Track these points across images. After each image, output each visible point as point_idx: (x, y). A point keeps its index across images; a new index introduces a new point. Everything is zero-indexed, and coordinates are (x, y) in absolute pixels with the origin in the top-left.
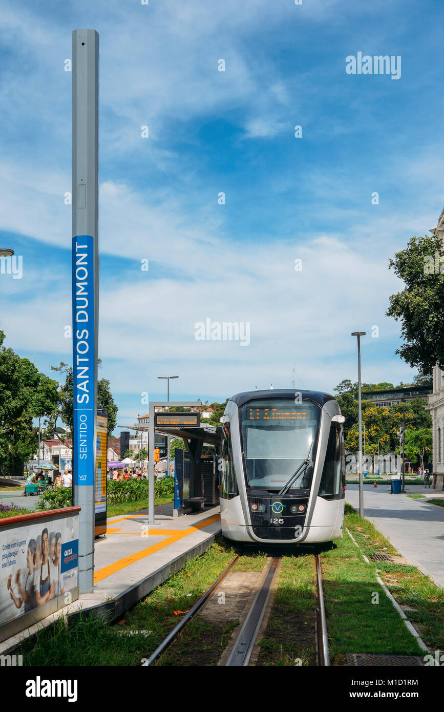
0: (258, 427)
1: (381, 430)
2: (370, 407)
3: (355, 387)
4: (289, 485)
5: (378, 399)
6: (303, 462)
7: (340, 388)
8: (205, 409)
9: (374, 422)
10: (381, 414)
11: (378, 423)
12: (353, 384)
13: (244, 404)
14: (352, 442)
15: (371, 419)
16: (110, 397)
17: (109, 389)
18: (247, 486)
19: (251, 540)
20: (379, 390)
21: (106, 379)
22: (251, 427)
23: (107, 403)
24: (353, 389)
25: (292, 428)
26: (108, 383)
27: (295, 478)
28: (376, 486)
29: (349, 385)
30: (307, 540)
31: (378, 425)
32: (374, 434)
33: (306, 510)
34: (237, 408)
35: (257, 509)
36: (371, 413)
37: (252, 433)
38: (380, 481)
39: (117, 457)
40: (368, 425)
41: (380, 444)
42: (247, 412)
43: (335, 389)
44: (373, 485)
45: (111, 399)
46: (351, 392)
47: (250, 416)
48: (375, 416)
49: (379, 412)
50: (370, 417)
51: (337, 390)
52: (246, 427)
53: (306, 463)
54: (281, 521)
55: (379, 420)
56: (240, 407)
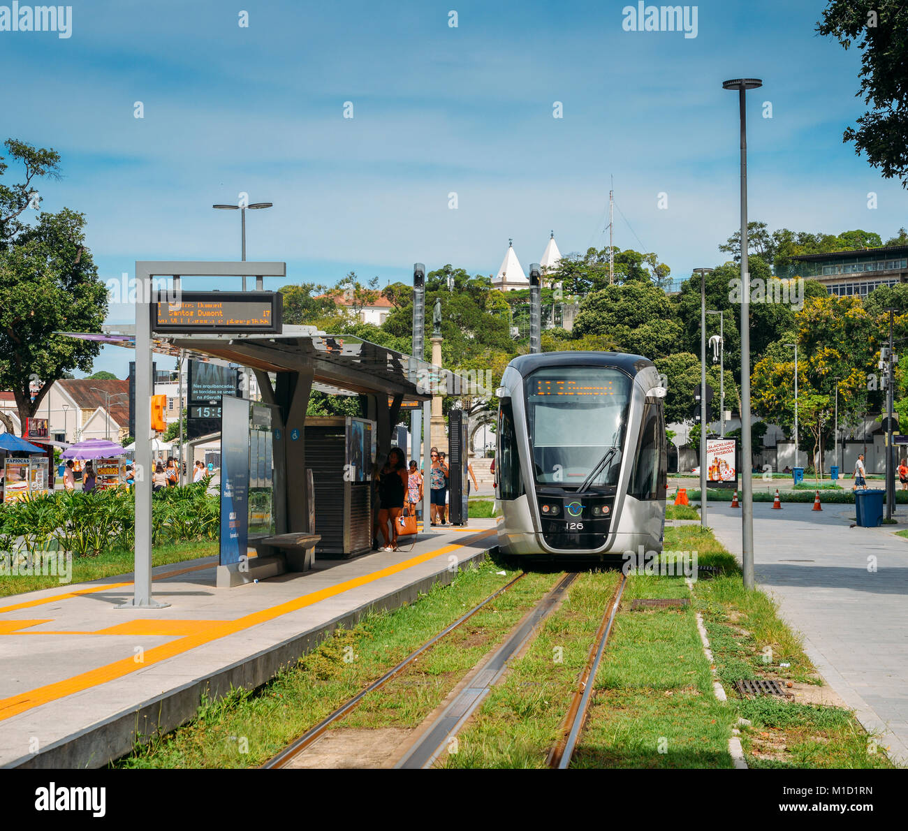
0: (550, 405)
1: (844, 356)
2: (817, 295)
3: (777, 244)
4: (590, 480)
5: (839, 274)
6: (607, 451)
7: (737, 245)
8: (365, 299)
9: (825, 336)
10: (842, 314)
11: (836, 339)
12: (770, 233)
13: (531, 373)
14: (765, 390)
15: (816, 327)
16: (85, 262)
17: (82, 238)
18: (536, 482)
19: (541, 552)
20: (841, 250)
21: (74, 209)
22: (540, 404)
23: (77, 277)
24: (771, 247)
25: (595, 405)
26: (81, 222)
27: (597, 471)
28: (818, 508)
29: (761, 236)
30: (612, 551)
31: (834, 345)
32: (823, 368)
33: (611, 511)
34: (521, 378)
35: (550, 511)
36: (815, 312)
37: (540, 411)
38: (832, 495)
39: (121, 434)
40: (809, 345)
41: (840, 395)
42: (534, 383)
43: (723, 248)
44: (812, 506)
45: (89, 265)
46: (763, 256)
47: (538, 391)
48: (827, 320)
49: (838, 310)
50: (815, 323)
51: (729, 249)
52: (534, 404)
53: (612, 452)
54: (580, 526)
55: (839, 331)
56: (524, 378)
